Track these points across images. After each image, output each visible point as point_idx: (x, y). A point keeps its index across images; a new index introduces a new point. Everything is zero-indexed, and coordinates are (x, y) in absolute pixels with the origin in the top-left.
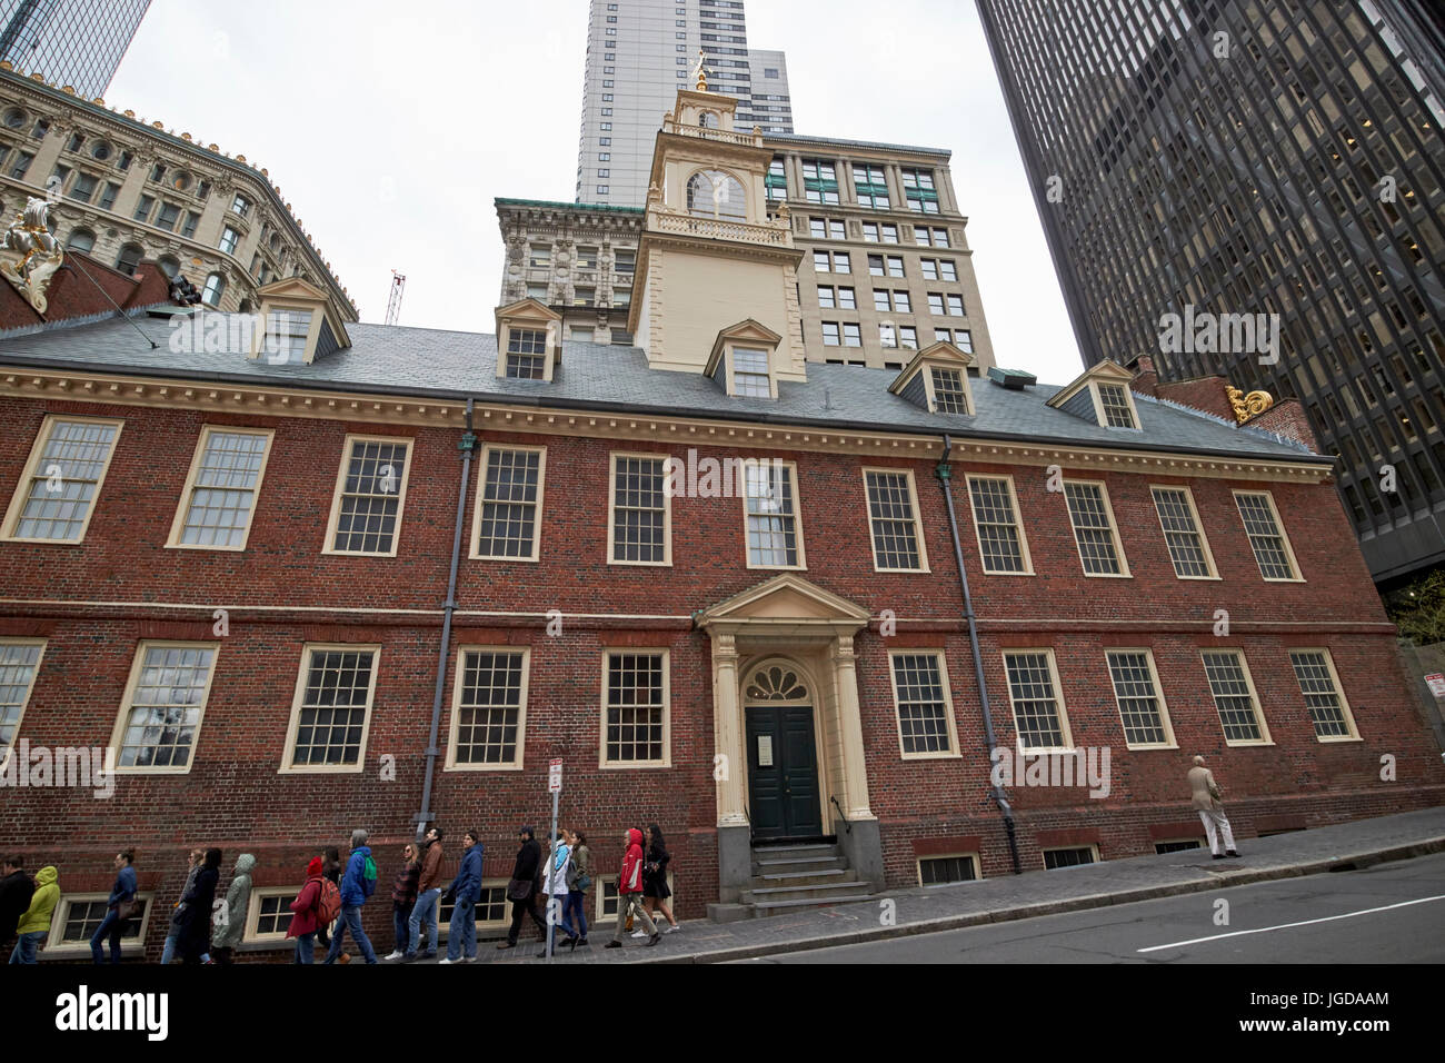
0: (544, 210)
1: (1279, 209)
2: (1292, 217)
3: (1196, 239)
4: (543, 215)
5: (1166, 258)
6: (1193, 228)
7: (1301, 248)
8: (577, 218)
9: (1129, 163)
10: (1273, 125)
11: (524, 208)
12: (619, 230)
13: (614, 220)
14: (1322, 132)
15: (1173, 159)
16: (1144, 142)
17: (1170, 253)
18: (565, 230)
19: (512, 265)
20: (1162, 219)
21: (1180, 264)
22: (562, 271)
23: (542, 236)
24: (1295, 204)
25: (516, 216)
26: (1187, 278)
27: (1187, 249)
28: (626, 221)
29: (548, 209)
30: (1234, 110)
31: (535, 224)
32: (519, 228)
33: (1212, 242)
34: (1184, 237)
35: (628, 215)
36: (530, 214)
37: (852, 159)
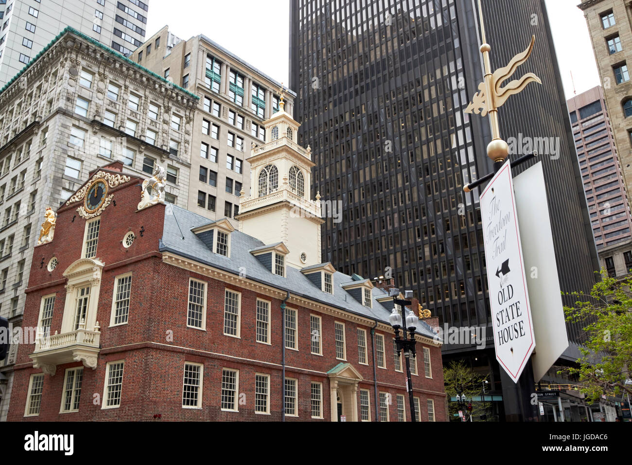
0: (97, 48)
1: (406, 179)
2: (410, 184)
3: (367, 169)
4: (95, 51)
5: (350, 171)
6: (368, 163)
7: (409, 201)
8: (115, 61)
9: (347, 109)
10: (416, 138)
11: (85, 41)
12: (135, 79)
13: (135, 72)
14: (433, 155)
15: (370, 122)
16: (358, 104)
17: (353, 169)
18: (105, 66)
19: (70, 79)
20: (354, 149)
21: (356, 177)
22: (100, 95)
23: (90, 65)
24: (414, 180)
25: (79, 45)
26: (357, 187)
27: (361, 172)
28: (142, 76)
29: (99, 49)
30: (403, 118)
31: (88, 55)
32: (78, 53)
33: (374, 175)
34: (362, 165)
35: (143, 73)
36: (88, 47)
37: (254, 80)
